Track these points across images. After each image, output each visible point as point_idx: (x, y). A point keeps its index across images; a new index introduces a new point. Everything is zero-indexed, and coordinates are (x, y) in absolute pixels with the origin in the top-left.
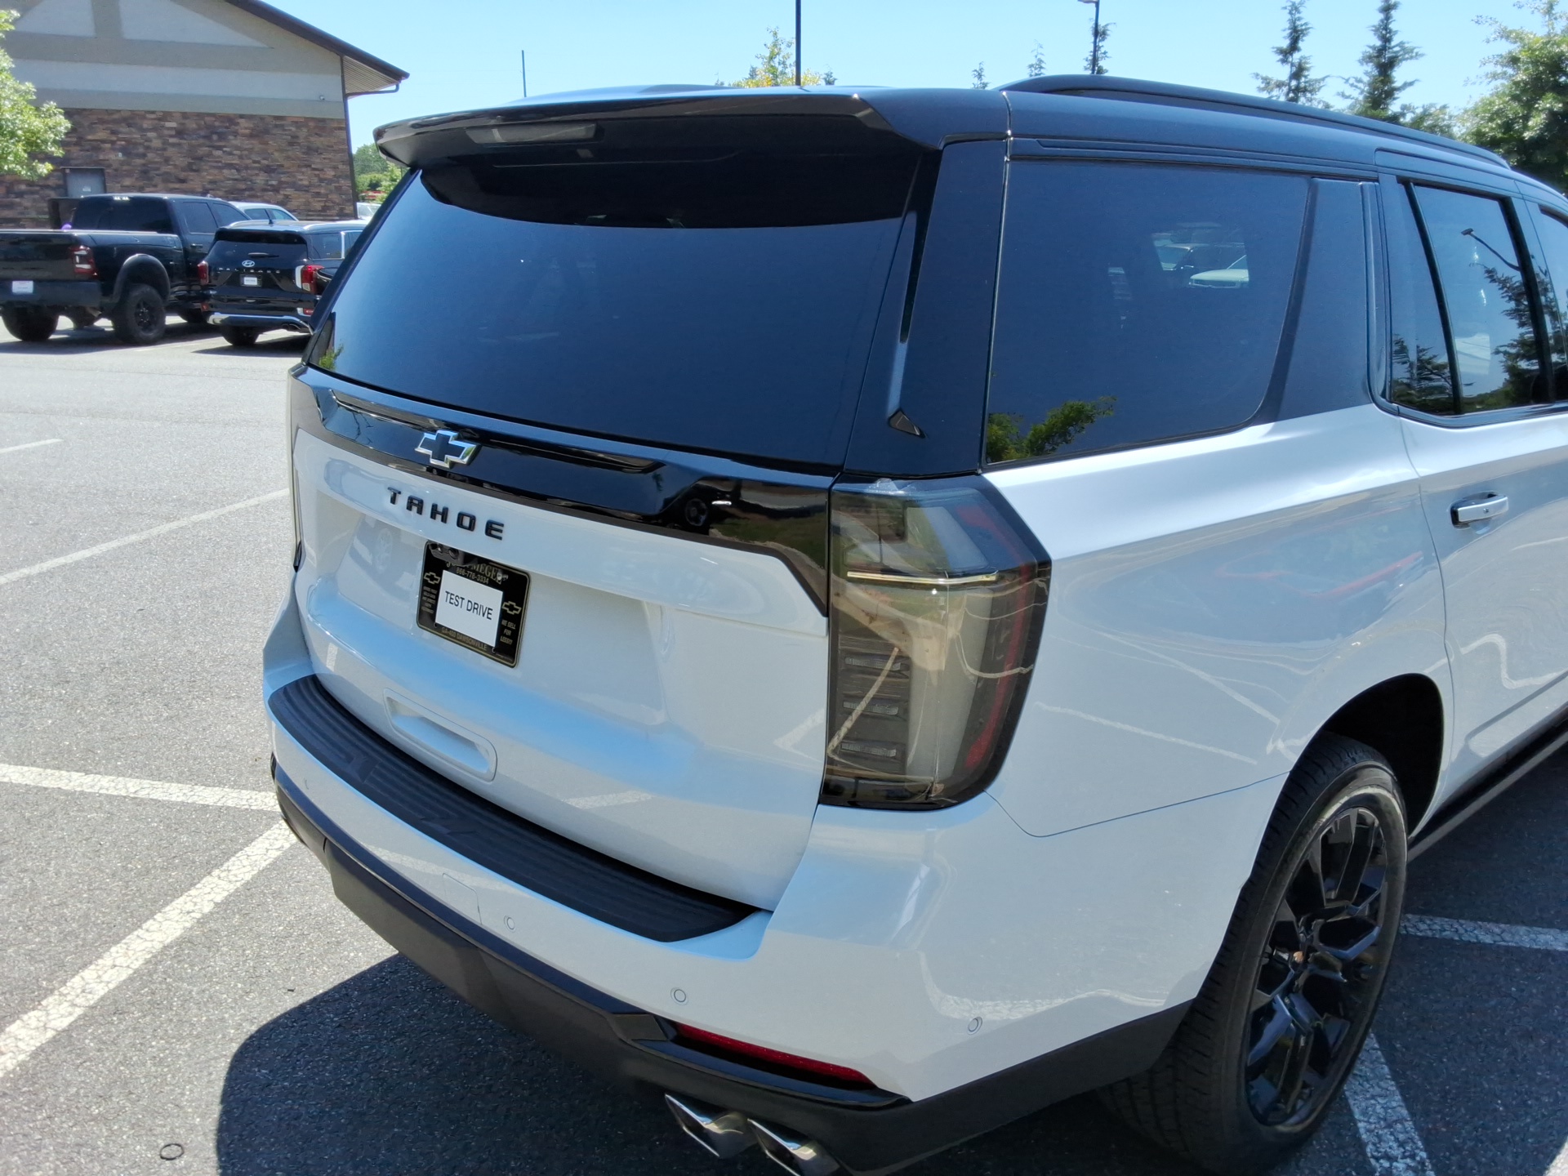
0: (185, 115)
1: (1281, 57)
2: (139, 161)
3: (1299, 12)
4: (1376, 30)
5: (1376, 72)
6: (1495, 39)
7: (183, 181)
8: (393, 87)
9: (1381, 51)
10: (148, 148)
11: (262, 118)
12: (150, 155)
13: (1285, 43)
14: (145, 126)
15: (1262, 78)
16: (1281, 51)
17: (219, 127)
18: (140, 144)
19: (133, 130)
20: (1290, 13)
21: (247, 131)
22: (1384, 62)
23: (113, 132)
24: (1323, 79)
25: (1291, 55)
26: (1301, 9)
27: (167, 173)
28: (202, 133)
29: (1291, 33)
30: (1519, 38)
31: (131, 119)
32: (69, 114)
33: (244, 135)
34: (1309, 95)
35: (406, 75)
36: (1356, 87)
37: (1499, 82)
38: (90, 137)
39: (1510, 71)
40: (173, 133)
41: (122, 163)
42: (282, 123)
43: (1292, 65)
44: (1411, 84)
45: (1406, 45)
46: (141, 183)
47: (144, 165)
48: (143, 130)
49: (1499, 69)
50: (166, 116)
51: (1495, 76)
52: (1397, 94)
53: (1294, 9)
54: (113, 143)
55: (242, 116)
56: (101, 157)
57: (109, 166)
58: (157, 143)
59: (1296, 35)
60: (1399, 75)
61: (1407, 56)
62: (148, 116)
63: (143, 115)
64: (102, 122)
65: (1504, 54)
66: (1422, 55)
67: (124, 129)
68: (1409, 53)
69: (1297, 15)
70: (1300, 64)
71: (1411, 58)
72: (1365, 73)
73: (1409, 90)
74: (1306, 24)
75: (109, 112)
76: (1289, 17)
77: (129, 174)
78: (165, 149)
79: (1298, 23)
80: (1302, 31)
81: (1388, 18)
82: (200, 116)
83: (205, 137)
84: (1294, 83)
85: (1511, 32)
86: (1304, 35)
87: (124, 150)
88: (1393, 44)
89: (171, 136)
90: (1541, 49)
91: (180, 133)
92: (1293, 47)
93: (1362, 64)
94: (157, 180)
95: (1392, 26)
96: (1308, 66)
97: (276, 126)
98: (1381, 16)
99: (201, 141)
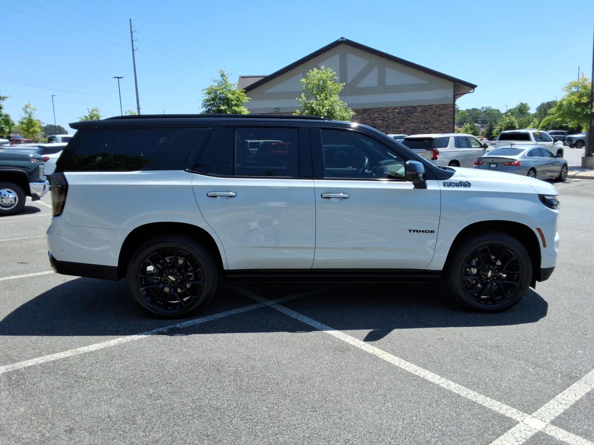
0: (401, 108)
2: (386, 123)
7: (398, 128)
8: (472, 91)
10: (389, 118)
11: (425, 106)
12: (389, 121)
14: (389, 112)
17: (411, 110)
18: (387, 117)
19: (385, 113)
21: (420, 111)
23: (379, 115)
27: (393, 126)
28: (406, 113)
31: (385, 110)
33: (419, 112)
35: (476, 86)
38: (373, 117)
40: (397, 113)
41: (381, 124)
42: (432, 107)
46: (385, 130)
47: (387, 124)
48: (388, 113)
50: (395, 108)
54: (379, 118)
55: (419, 106)
56: (375, 122)
57: (377, 125)
58: (392, 117)
62: (390, 109)
63: (388, 109)
64: (377, 112)
67: (382, 113)
75: (379, 108)
77: (383, 127)
78: (394, 119)
82: (406, 107)
83: (406, 114)
87: (382, 120)
89: (396, 114)
91: (399, 113)
94: (391, 128)
97: (430, 108)
99: (405, 115)
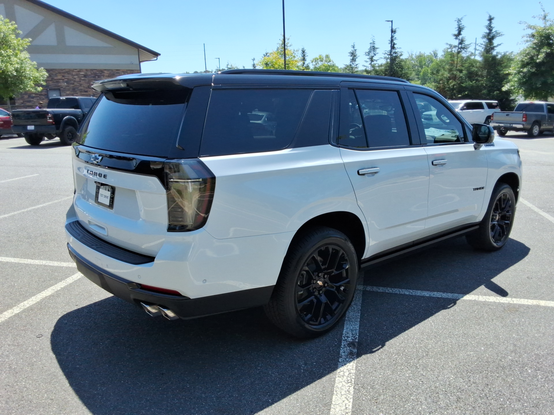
0: (87, 70)
1: (455, 37)
2: (72, 85)
3: (461, 22)
4: (487, 27)
5: (487, 41)
6: (527, 29)
7: (86, 92)
8: (156, 59)
9: (489, 34)
10: (75, 81)
11: (112, 70)
12: (76, 84)
13: (456, 33)
14: (74, 74)
15: (449, 45)
16: (455, 35)
17: (98, 74)
18: (72, 80)
19: (70, 75)
20: (458, 22)
21: (107, 75)
22: (490, 37)
23: (63, 76)
24: (470, 44)
25: (459, 36)
26: (462, 21)
27: (81, 89)
28: (92, 76)
29: (458, 29)
30: (534, 28)
31: (69, 72)
32: (48, 71)
33: (106, 76)
34: (465, 50)
35: (160, 54)
36: (481, 46)
37: (529, 43)
38: (55, 78)
39: (532, 39)
40: (83, 76)
41: (66, 86)
42: (119, 71)
43: (459, 40)
44: (500, 45)
45: (498, 32)
46: (72, 93)
47: (73, 87)
48: (72, 75)
49: (528, 39)
50: (80, 71)
51: (527, 41)
52: (495, 48)
53: (459, 21)
54: (63, 80)
55: (105, 70)
56: (59, 84)
57: (62, 87)
58: (77, 79)
59: (460, 30)
60: (495, 42)
61: (498, 35)
62: (75, 71)
63: (73, 71)
64: (60, 73)
65: (530, 34)
66: (503, 35)
67: (66, 75)
68: (498, 34)
69: (460, 23)
70: (462, 39)
71: (500, 36)
72: (483, 41)
73: (499, 47)
74: (463, 26)
75: (62, 70)
76: (457, 23)
77: (69, 90)
78: (80, 81)
79: (461, 25)
80: (462, 28)
81: (491, 23)
82: (92, 70)
83: (93, 77)
84: (460, 46)
85: (532, 26)
86: (463, 29)
87: (66, 82)
88: (493, 31)
89: (82, 77)
90: (542, 31)
91: (85, 76)
92: (459, 34)
93: (483, 39)
94: (78, 92)
95: (492, 25)
96: (465, 40)
97: (117, 73)
98: (489, 22)
99: (92, 78)
